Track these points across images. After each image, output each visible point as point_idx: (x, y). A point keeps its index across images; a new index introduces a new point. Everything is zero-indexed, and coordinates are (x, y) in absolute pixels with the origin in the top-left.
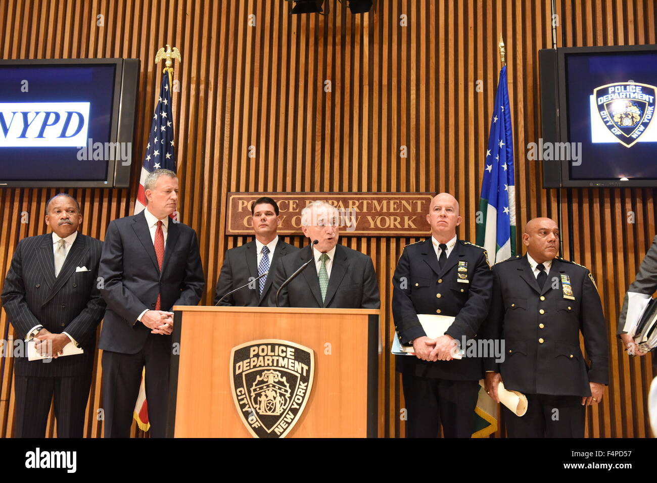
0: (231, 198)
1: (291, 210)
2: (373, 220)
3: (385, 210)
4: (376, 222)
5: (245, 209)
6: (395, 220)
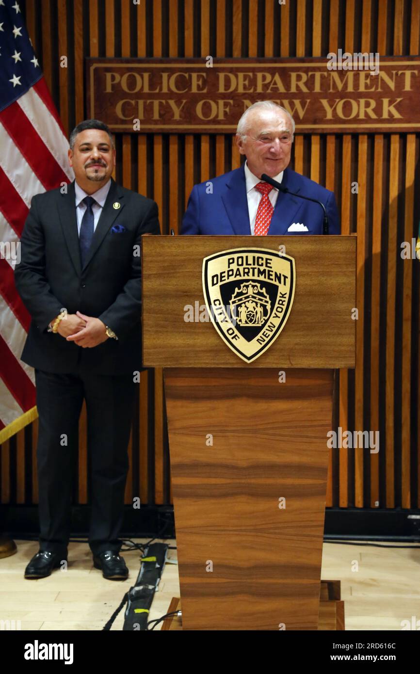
0: (92, 69)
1: (194, 90)
2: (331, 106)
3: (350, 89)
4: (335, 109)
5: (116, 87)
6: (367, 105)
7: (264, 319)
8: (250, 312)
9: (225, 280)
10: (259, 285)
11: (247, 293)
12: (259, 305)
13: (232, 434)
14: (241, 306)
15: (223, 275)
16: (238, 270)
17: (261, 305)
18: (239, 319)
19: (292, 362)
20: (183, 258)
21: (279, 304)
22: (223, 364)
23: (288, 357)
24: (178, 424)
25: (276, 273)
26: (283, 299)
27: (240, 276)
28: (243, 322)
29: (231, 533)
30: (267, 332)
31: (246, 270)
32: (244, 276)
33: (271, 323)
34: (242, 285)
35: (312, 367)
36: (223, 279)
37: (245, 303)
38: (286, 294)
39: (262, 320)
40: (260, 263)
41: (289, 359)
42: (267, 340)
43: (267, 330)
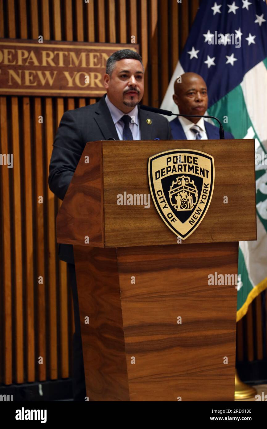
2: (71, 77)
4: (74, 79)
6: (96, 77)
7: (194, 205)
8: (184, 200)
9: (165, 175)
10: (189, 178)
11: (181, 185)
12: (190, 194)
13: (169, 298)
14: (177, 195)
15: (163, 171)
16: (174, 166)
17: (191, 194)
18: (175, 205)
19: (213, 238)
20: (133, 158)
21: (204, 192)
22: (165, 242)
23: (210, 234)
24: (128, 294)
25: (201, 169)
26: (206, 189)
27: (176, 171)
28: (179, 207)
29: (170, 378)
30: (196, 215)
31: (180, 167)
32: (178, 171)
33: (198, 208)
34: (177, 179)
35: (227, 240)
36: (163, 174)
37: (179, 193)
38: (208, 185)
39: (192, 205)
40: (190, 161)
41: (211, 236)
42: (196, 221)
43: (196, 213)
